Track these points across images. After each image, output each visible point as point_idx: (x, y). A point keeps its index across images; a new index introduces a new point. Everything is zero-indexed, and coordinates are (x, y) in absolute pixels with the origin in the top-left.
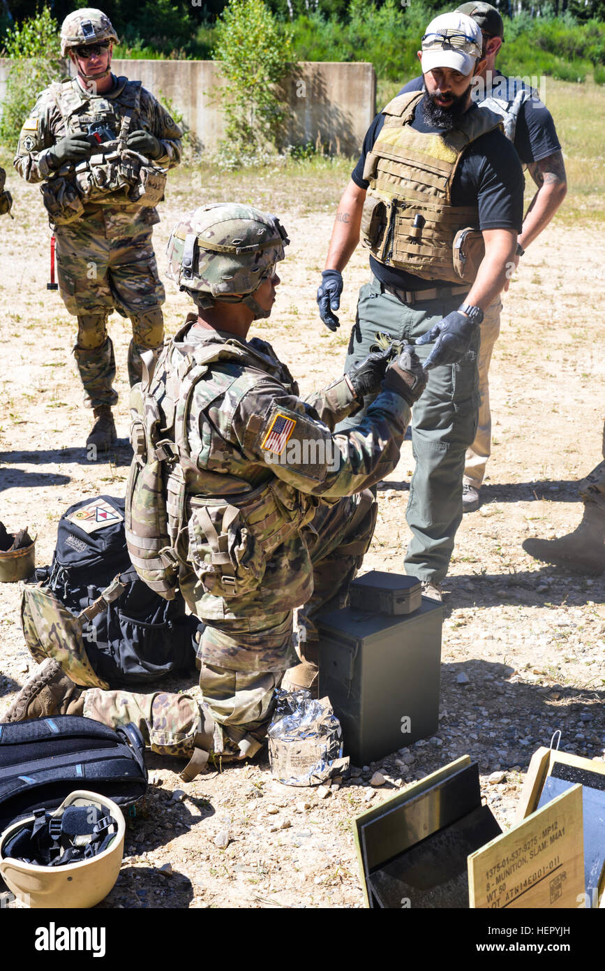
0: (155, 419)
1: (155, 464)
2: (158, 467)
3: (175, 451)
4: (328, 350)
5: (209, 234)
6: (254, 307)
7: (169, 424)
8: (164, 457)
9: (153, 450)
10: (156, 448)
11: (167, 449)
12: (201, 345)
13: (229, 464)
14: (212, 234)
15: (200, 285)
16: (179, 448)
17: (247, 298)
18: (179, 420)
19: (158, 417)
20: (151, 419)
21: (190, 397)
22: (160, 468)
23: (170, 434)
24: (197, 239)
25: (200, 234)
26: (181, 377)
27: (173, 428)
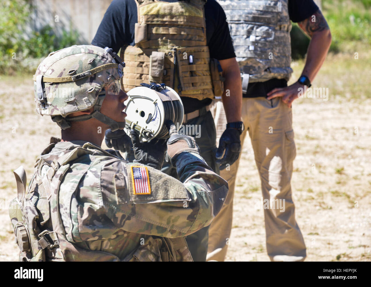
0: (34, 216)
1: (40, 252)
2: (42, 254)
3: (55, 238)
4: (242, 195)
5: (50, 71)
6: (104, 120)
7: (46, 218)
8: (46, 244)
9: (37, 241)
10: (38, 239)
11: (48, 238)
12: (63, 153)
13: (98, 232)
14: (53, 70)
15: (52, 111)
16: (57, 234)
17: (95, 113)
18: (53, 212)
19: (36, 213)
20: (31, 216)
21: (58, 191)
22: (44, 256)
23: (48, 225)
24: (43, 76)
25: (44, 73)
26: (50, 178)
27: (50, 220)
